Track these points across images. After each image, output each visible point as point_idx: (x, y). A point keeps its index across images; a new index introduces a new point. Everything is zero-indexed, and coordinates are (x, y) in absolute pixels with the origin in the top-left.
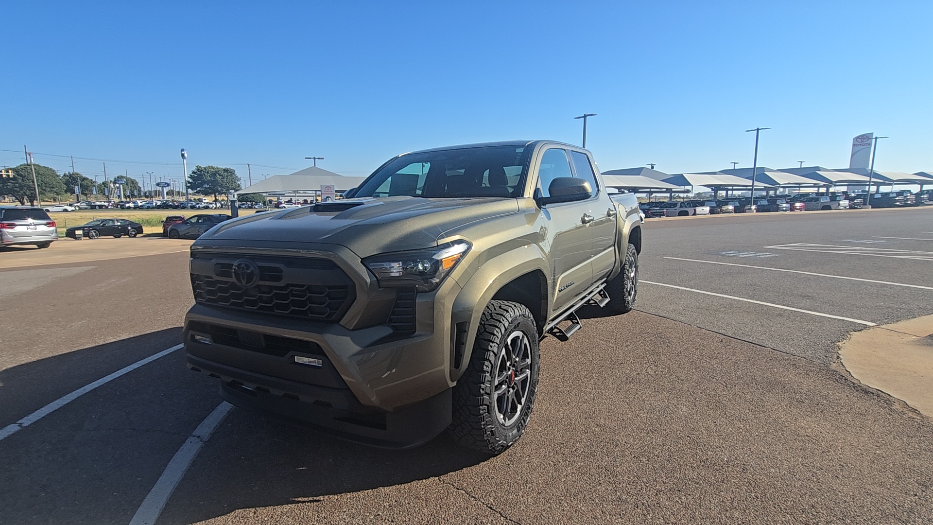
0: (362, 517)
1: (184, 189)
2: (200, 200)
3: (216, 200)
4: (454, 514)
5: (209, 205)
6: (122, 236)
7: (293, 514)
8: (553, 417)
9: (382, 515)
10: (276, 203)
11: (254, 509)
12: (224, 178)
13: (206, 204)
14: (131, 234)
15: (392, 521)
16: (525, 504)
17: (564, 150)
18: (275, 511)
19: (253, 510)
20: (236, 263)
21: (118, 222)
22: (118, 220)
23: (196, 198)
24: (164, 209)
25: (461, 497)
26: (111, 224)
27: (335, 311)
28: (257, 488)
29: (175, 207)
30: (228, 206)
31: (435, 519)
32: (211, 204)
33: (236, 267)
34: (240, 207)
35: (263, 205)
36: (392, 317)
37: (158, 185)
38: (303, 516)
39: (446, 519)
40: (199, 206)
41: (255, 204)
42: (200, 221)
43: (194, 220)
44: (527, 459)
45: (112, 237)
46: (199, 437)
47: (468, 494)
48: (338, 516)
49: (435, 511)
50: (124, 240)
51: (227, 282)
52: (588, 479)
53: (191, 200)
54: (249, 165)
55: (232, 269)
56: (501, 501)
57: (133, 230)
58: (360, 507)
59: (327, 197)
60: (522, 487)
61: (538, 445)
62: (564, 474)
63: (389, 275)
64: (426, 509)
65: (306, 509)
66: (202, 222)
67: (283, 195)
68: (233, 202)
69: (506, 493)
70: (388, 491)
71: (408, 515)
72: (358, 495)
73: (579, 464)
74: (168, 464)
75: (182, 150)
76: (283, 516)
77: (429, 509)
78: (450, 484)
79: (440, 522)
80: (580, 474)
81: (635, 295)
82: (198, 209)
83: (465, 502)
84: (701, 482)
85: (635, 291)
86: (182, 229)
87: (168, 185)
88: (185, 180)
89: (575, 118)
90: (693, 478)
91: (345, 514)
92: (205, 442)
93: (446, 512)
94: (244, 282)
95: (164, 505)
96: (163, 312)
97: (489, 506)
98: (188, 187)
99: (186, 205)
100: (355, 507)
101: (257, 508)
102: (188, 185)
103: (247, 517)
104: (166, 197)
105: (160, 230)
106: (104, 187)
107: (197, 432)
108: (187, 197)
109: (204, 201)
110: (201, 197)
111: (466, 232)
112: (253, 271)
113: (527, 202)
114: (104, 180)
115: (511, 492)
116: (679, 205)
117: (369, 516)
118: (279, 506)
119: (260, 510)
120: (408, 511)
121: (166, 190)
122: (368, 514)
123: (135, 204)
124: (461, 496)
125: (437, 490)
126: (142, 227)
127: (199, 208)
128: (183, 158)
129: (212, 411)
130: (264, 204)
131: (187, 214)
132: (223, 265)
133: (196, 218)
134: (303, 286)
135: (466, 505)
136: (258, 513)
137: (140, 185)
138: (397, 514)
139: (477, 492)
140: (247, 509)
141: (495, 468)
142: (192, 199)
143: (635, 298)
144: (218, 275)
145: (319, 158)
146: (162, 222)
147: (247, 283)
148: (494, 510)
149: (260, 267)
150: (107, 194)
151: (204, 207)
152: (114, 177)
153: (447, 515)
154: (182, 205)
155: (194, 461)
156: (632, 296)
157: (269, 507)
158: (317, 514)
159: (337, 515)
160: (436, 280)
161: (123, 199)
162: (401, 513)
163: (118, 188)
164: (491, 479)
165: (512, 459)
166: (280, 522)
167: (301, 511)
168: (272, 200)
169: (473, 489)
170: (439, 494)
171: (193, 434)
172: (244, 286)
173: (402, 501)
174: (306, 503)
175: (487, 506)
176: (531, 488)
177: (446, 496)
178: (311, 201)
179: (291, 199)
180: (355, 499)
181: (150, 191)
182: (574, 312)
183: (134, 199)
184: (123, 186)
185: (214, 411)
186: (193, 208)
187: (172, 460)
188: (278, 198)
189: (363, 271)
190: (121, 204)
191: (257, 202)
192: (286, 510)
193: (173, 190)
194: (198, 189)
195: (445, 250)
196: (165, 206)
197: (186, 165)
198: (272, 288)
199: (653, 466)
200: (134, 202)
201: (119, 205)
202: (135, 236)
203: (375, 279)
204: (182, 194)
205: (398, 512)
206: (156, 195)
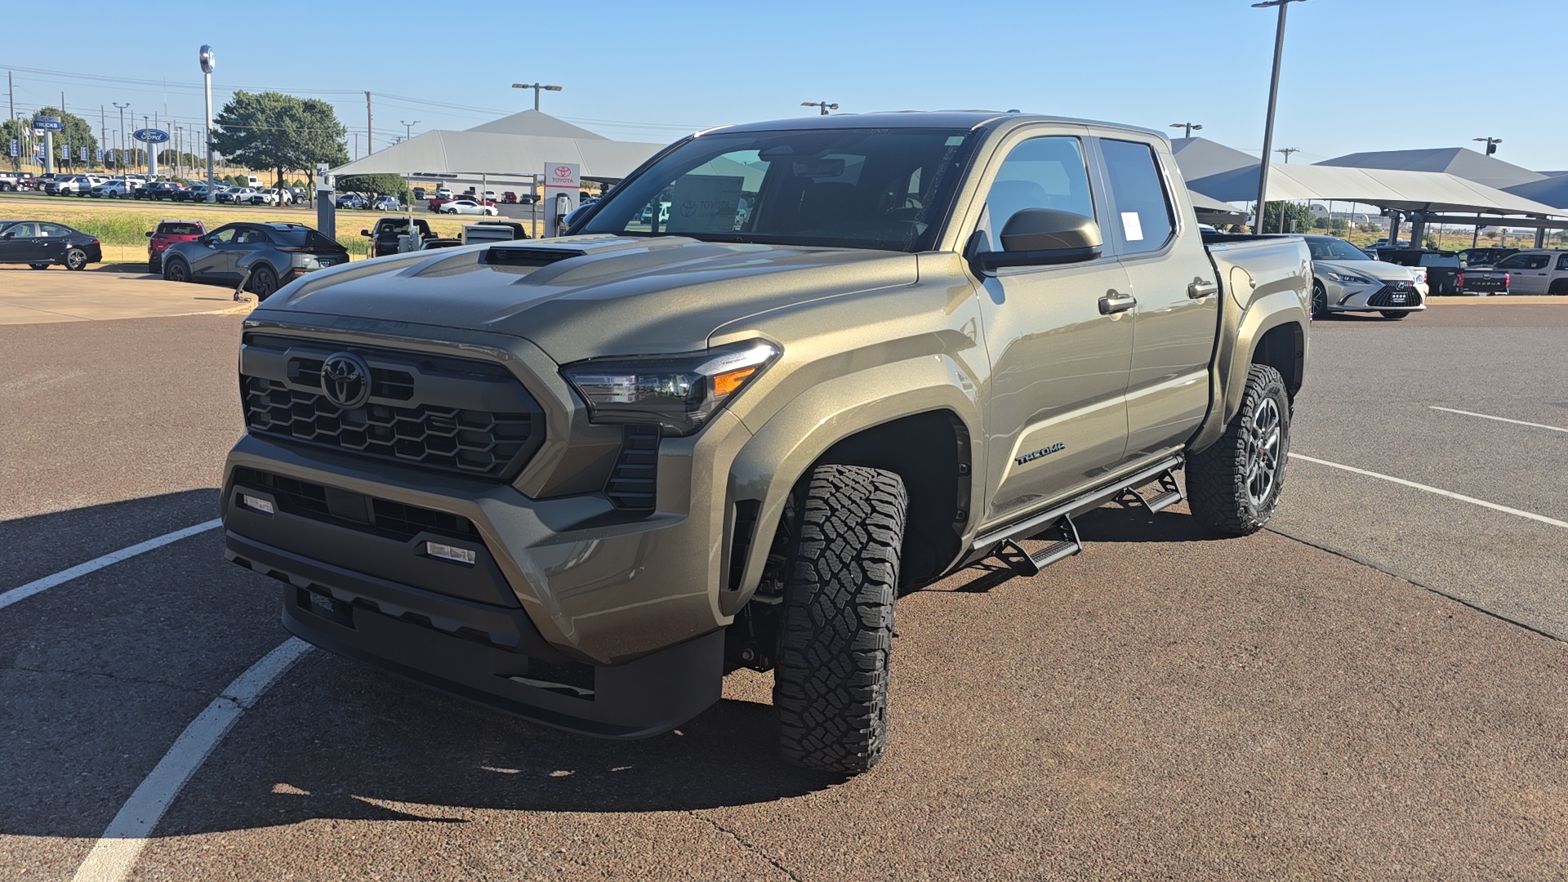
0: (529, 852)
1: (201, 149)
2: (241, 182)
3: (281, 184)
4: (702, 866)
5: (263, 195)
6: (51, 266)
7: (403, 835)
8: (966, 732)
9: (567, 853)
10: (434, 197)
11: (333, 821)
12: (302, 127)
13: (256, 194)
14: (72, 261)
15: (584, 864)
16: (845, 865)
17: (1079, 138)
18: (371, 827)
19: (330, 822)
20: (329, 360)
21: (42, 230)
22: (42, 225)
23: (232, 175)
24: (152, 200)
25: (724, 842)
26: (24, 233)
27: (505, 462)
28: (340, 791)
29: (180, 197)
30: (310, 200)
31: (664, 869)
32: (268, 192)
33: (329, 368)
34: (340, 205)
35: (398, 202)
36: (612, 480)
37: (139, 135)
38: (422, 840)
39: (685, 871)
40: (238, 197)
41: (378, 199)
42: (241, 240)
43: (227, 236)
44: (878, 797)
45: (28, 266)
46: (234, 700)
47: (739, 839)
48: (485, 846)
49: (667, 858)
50: (56, 277)
51: (312, 396)
52: (990, 841)
53: (217, 180)
54: (368, 94)
55: (320, 371)
56: (800, 856)
57: (77, 251)
58: (527, 837)
59: (559, 195)
60: (850, 840)
61: (912, 777)
62: (945, 827)
63: (611, 398)
64: (651, 854)
65: (429, 830)
66: (244, 243)
67: (452, 178)
68: (323, 195)
69: (815, 846)
70: (585, 819)
71: (615, 857)
72: (528, 820)
73: (984, 815)
74: (177, 737)
75: (204, 49)
76: (385, 836)
77: (656, 854)
78: (708, 820)
79: (673, 874)
80: (978, 831)
81: (1274, 495)
82: (235, 203)
83: (730, 851)
84: (1227, 869)
85: (1277, 486)
86: (197, 258)
87: (164, 137)
88: (208, 128)
89: (1254, 6)
90: (1214, 861)
91: (498, 844)
92: (245, 709)
93: (688, 860)
94: (342, 397)
95: (173, 800)
96: (158, 454)
97: (774, 860)
98: (212, 147)
99: (207, 191)
100: (518, 837)
101: (338, 820)
102: (215, 141)
103: (320, 831)
104: (157, 169)
105: (142, 254)
106: (7, 137)
107: (231, 691)
108: (210, 173)
109: (251, 184)
110: (244, 171)
111: (772, 324)
112: (359, 377)
113: (948, 261)
114: (10, 118)
115: (826, 844)
116: (1553, 262)
117: (541, 852)
118: (378, 822)
119: (343, 823)
120: (616, 852)
121: (158, 149)
122: (541, 849)
123: (83, 185)
124: (725, 840)
125: (680, 828)
126: (98, 244)
127: (238, 203)
128: (204, 70)
129: (260, 658)
130: (403, 199)
131: (210, 217)
132: (303, 362)
133: (233, 231)
134: (448, 410)
135: (729, 855)
136: (339, 828)
137: (95, 133)
138: (594, 854)
139: (758, 837)
140: (321, 820)
141: (808, 805)
142: (222, 177)
143: (1272, 502)
144: (293, 380)
145: (548, 88)
146: (149, 234)
147: (349, 398)
148: (781, 868)
149: (373, 371)
150: (14, 154)
151: (250, 200)
152: (33, 113)
153: (688, 866)
154: (195, 193)
155: (225, 738)
156: (1263, 498)
157: (361, 821)
158: (446, 840)
159: (484, 844)
160: (701, 415)
161: (53, 170)
162: (603, 854)
163: (41, 139)
164: (792, 821)
165: (849, 794)
166: (379, 845)
167: (418, 832)
168: (423, 190)
169: (752, 833)
170: (683, 833)
171: (224, 693)
172: (341, 404)
173: (610, 837)
174: (430, 822)
175: (770, 861)
176: (867, 844)
177: (695, 839)
178: (525, 196)
179: (473, 189)
180: (520, 825)
181: (117, 151)
182: (1067, 516)
183: (79, 171)
184: (54, 135)
185: (264, 657)
186: (222, 200)
187: (185, 732)
188: (439, 186)
189: (560, 389)
190: (47, 180)
191: (383, 194)
192: (390, 828)
193: (176, 151)
194: (238, 152)
195: (724, 357)
196: (153, 193)
197: (212, 88)
198: (393, 411)
199: (1139, 834)
200: (80, 179)
201: (44, 183)
202: (81, 268)
203: (584, 406)
204: (196, 162)
205: (598, 852)
206: (133, 161)
